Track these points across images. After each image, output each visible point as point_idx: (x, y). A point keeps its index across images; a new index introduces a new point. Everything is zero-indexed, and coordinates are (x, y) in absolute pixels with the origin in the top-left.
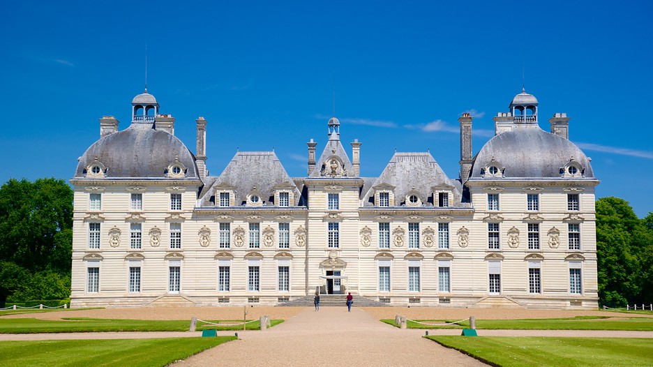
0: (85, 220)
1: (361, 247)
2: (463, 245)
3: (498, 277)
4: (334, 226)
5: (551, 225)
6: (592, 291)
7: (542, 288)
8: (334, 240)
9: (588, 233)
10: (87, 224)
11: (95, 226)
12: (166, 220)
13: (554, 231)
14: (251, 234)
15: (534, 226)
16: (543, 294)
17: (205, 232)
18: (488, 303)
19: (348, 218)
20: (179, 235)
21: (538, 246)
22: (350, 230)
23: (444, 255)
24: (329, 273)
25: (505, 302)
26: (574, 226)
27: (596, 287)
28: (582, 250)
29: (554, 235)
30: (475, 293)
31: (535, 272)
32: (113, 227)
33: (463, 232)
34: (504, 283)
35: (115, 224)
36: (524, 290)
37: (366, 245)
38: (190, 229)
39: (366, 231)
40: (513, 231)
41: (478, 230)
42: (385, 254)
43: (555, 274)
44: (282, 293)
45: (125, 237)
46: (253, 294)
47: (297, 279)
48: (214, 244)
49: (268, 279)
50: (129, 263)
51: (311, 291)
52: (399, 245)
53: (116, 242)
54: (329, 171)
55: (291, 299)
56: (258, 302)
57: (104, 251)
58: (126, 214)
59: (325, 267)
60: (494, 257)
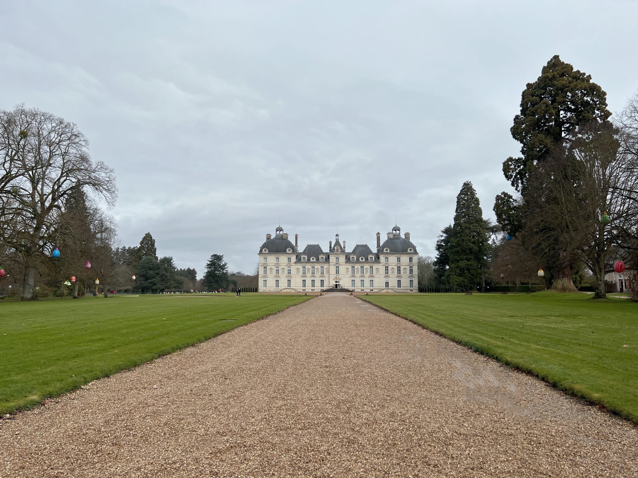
1: (346, 274)
2: (377, 273)
3: (388, 283)
4: (337, 267)
5: (404, 267)
7: (401, 286)
8: (337, 272)
9: (415, 269)
10: (263, 267)
11: (265, 267)
12: (286, 266)
13: (406, 269)
14: (312, 270)
15: (399, 267)
16: (402, 288)
17: (298, 269)
18: (385, 291)
19: (342, 265)
20: (290, 270)
21: (400, 274)
22: (342, 269)
23: (371, 276)
24: (336, 282)
25: (390, 291)
26: (411, 267)
27: (417, 286)
28: (413, 274)
30: (382, 288)
31: (399, 281)
33: (377, 269)
34: (390, 285)
35: (271, 267)
36: (396, 287)
38: (294, 268)
40: (393, 269)
41: (382, 269)
42: (353, 276)
43: (405, 282)
44: (322, 288)
45: (274, 271)
46: (313, 288)
47: (326, 284)
48: (301, 273)
49: (318, 283)
50: (275, 279)
51: (331, 287)
52: (357, 273)
53: (271, 272)
54: (336, 250)
55: (324, 290)
56: (314, 291)
57: (268, 275)
58: (275, 264)
59: (335, 280)
60: (387, 276)
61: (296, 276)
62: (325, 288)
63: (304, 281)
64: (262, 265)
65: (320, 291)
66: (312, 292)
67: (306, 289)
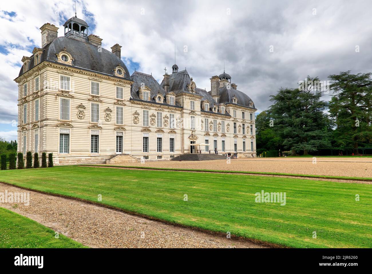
1: (201, 130)
6: (255, 150)
7: (246, 149)
8: (193, 126)
9: (254, 128)
10: (59, 99)
12: (115, 104)
13: (248, 127)
14: (158, 119)
15: (243, 125)
16: (246, 152)
17: (136, 115)
19: (198, 115)
20: (122, 115)
21: (245, 133)
22: (198, 121)
23: (223, 135)
26: (251, 126)
28: (253, 135)
29: (248, 129)
32: (80, 104)
33: (228, 125)
34: (238, 147)
35: (82, 102)
38: (128, 112)
40: (240, 126)
42: (207, 134)
43: (248, 144)
44: (172, 153)
45: (88, 113)
46: (160, 153)
47: (177, 145)
48: (141, 123)
49: (166, 145)
50: (91, 132)
51: (186, 152)
52: (211, 130)
53: (82, 115)
54: (191, 89)
55: (175, 156)
56: (161, 158)
57: (73, 121)
58: (89, 96)
59: (191, 139)
60: (236, 136)
61: (133, 128)
62: (177, 152)
63: (146, 139)
64: (58, 95)
65: (169, 159)
66: (158, 160)
67: (149, 156)
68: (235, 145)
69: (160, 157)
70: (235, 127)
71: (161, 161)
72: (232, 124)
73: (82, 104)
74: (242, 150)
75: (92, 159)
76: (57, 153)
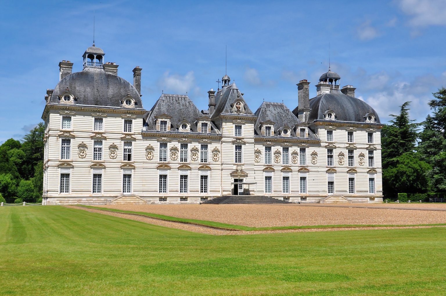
0: (60, 136)
1: (255, 163)
2: (314, 163)
4: (238, 147)
5: (360, 151)
6: (380, 191)
7: (355, 190)
8: (239, 158)
9: (378, 156)
10: (60, 140)
11: (66, 141)
12: (122, 139)
13: (362, 155)
14: (182, 152)
15: (351, 151)
17: (150, 149)
18: (327, 200)
19: (248, 143)
20: (130, 151)
21: (353, 165)
22: (249, 151)
23: (304, 169)
24: (236, 181)
25: (336, 199)
26: (371, 152)
27: (382, 189)
28: (375, 167)
29: (362, 158)
30: (321, 194)
31: (351, 180)
32: (81, 142)
33: (314, 154)
34: (336, 187)
35: (83, 141)
37: (258, 162)
38: (139, 147)
39: (258, 152)
40: (341, 155)
41: (322, 154)
42: (269, 168)
43: (362, 182)
44: (204, 194)
45: (90, 151)
46: (184, 195)
47: (213, 185)
48: (157, 159)
49: (194, 183)
51: (225, 193)
52: (277, 162)
53: (83, 154)
54: (236, 109)
55: (209, 199)
56: (187, 201)
57: (73, 161)
58: (91, 133)
59: (234, 176)
60: (331, 171)
61: (146, 165)
62: (213, 194)
65: (199, 201)
66: (181, 203)
67: (168, 198)
68: (331, 183)
69: (183, 199)
70: (330, 157)
71: (186, 203)
72: (322, 152)
73: (83, 142)
74: (346, 191)
75: (94, 200)
76: (57, 192)
